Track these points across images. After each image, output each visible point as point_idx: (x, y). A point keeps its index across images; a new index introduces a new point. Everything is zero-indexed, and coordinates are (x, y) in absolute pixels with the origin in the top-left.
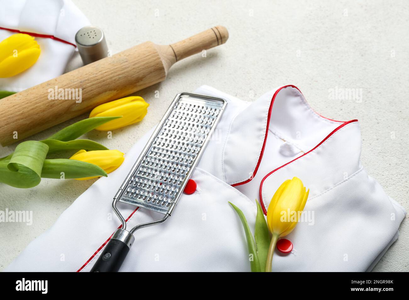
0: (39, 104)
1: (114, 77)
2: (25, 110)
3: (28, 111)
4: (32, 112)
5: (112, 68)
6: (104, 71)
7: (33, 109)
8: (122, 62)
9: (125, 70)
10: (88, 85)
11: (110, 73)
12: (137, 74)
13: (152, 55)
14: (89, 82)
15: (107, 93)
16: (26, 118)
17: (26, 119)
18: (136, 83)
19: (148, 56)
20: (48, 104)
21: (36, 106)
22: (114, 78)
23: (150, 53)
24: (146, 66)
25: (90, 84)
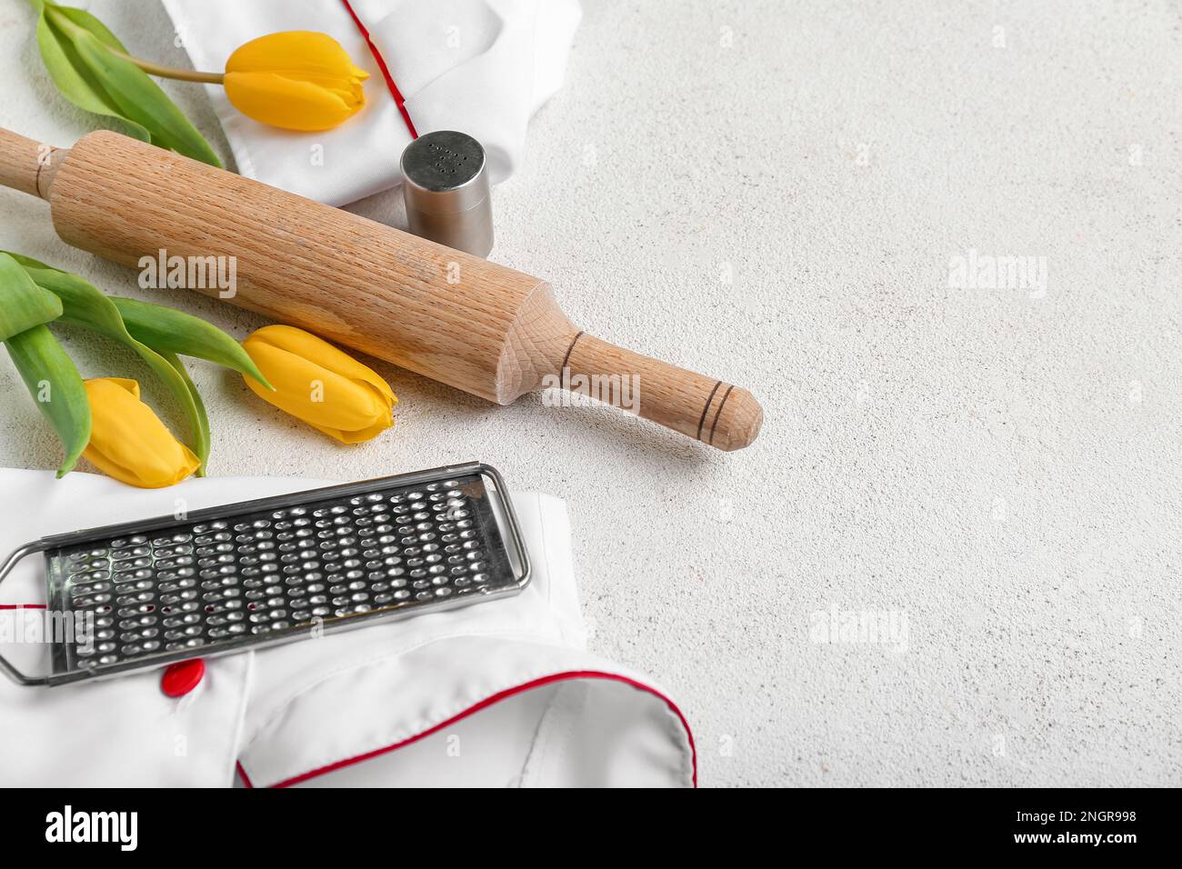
0: (176, 213)
1: (365, 290)
2: (141, 203)
3: (142, 210)
4: (149, 216)
5: (382, 269)
6: (359, 261)
7: (154, 213)
8: (417, 274)
9: (403, 298)
10: (300, 259)
11: (368, 274)
12: (421, 331)
13: (494, 318)
14: (309, 255)
15: (329, 314)
16: (127, 220)
17: (125, 222)
18: (407, 348)
19: (484, 310)
20: (191, 228)
21: (166, 211)
22: (363, 294)
23: (492, 309)
24: (457, 329)
25: (305, 260)
